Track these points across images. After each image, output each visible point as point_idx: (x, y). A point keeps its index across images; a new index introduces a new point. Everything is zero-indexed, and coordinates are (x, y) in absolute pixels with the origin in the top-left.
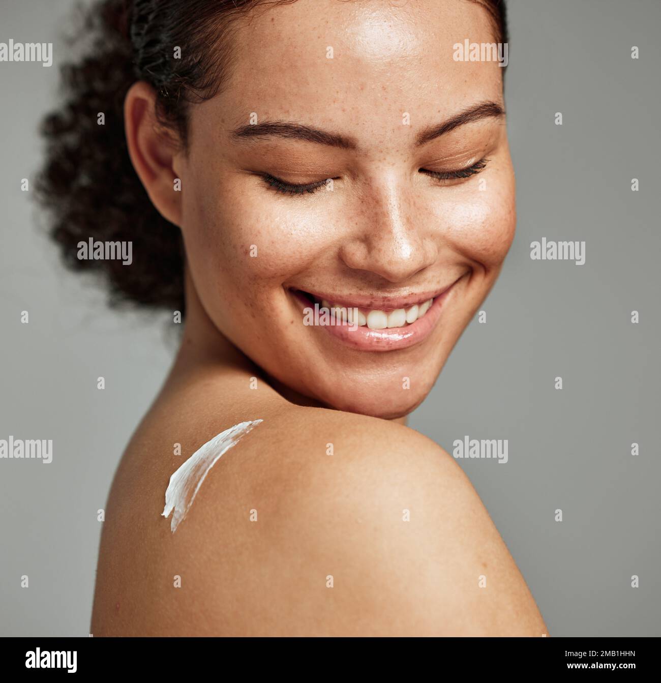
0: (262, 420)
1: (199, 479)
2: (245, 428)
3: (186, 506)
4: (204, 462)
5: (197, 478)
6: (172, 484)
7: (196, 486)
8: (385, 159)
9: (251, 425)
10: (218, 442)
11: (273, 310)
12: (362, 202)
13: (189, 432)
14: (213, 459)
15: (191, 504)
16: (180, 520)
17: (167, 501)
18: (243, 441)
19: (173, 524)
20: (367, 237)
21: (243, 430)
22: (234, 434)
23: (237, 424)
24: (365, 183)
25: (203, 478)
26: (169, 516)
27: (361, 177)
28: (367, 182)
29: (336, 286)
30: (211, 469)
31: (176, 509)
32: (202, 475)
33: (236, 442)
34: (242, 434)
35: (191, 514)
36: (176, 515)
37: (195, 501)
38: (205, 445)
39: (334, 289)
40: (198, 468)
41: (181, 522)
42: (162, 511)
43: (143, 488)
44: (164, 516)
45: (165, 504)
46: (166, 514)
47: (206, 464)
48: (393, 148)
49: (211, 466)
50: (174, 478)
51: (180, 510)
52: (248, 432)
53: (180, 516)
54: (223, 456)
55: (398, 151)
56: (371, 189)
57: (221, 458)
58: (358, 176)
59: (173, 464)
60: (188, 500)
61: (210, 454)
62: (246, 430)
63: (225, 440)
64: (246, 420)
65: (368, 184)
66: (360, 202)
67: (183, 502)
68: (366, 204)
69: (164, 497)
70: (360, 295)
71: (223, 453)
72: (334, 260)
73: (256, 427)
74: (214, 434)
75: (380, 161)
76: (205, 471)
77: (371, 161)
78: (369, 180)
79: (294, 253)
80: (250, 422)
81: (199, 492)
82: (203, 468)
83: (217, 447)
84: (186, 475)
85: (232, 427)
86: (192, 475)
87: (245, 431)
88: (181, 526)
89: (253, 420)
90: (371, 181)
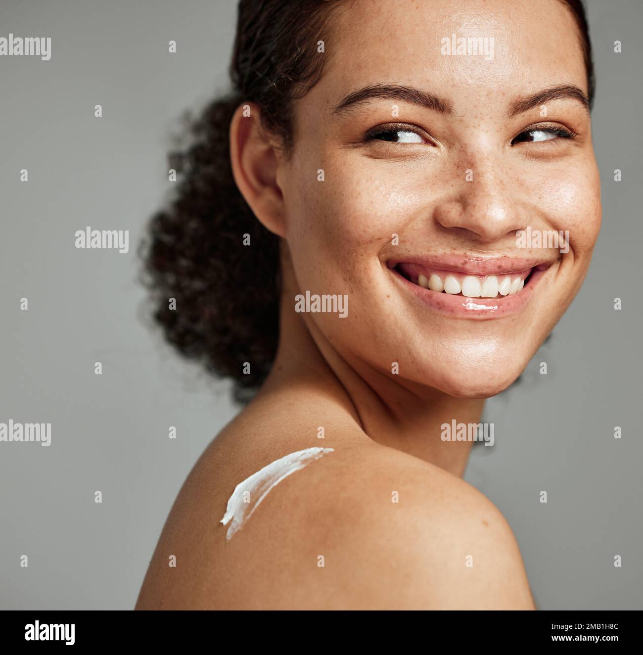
0: (332, 450)
1: (262, 495)
2: (316, 453)
3: (244, 517)
4: (270, 478)
5: (260, 493)
6: (237, 493)
7: (257, 500)
8: (479, 126)
9: (322, 452)
10: (288, 462)
11: (370, 281)
12: (458, 167)
13: (263, 446)
14: (278, 478)
15: (249, 517)
16: (236, 530)
17: (228, 509)
18: (311, 465)
19: (229, 533)
20: (463, 196)
21: (314, 455)
22: (304, 457)
23: (309, 448)
24: (460, 151)
25: (265, 494)
26: (227, 524)
27: (457, 145)
28: (463, 149)
29: (431, 247)
30: (275, 487)
31: (235, 519)
32: (265, 490)
33: (303, 466)
34: (311, 458)
35: (248, 526)
36: (233, 524)
37: (253, 514)
38: (275, 463)
39: (429, 250)
40: (263, 483)
41: (237, 533)
42: (222, 517)
43: (209, 491)
44: (222, 523)
45: (225, 511)
46: (225, 521)
47: (271, 481)
48: (487, 115)
49: (276, 484)
50: (239, 487)
51: (239, 520)
52: (317, 458)
53: (237, 526)
54: (288, 476)
55: (491, 118)
56: (466, 155)
57: (286, 478)
58: (454, 145)
59: (242, 475)
60: (247, 514)
61: (277, 473)
62: (316, 456)
63: (294, 461)
64: (318, 446)
65: (464, 151)
66: (456, 168)
67: (242, 513)
68: (462, 168)
69: (226, 505)
70: (454, 254)
71: (289, 473)
72: (429, 221)
73: (326, 456)
74: (286, 453)
75: (474, 127)
76: (269, 487)
77: (466, 127)
78: (464, 147)
79: (392, 213)
80: (322, 449)
81: (258, 507)
82: (267, 484)
83: (285, 466)
84: (252, 487)
85: (303, 449)
86: (256, 488)
87: (314, 456)
88: (236, 535)
89: (325, 447)
90: (466, 148)
